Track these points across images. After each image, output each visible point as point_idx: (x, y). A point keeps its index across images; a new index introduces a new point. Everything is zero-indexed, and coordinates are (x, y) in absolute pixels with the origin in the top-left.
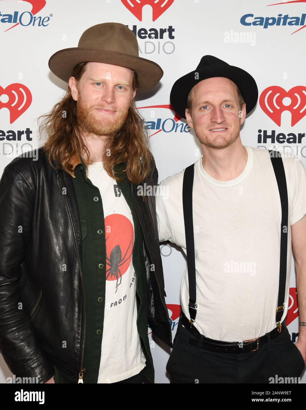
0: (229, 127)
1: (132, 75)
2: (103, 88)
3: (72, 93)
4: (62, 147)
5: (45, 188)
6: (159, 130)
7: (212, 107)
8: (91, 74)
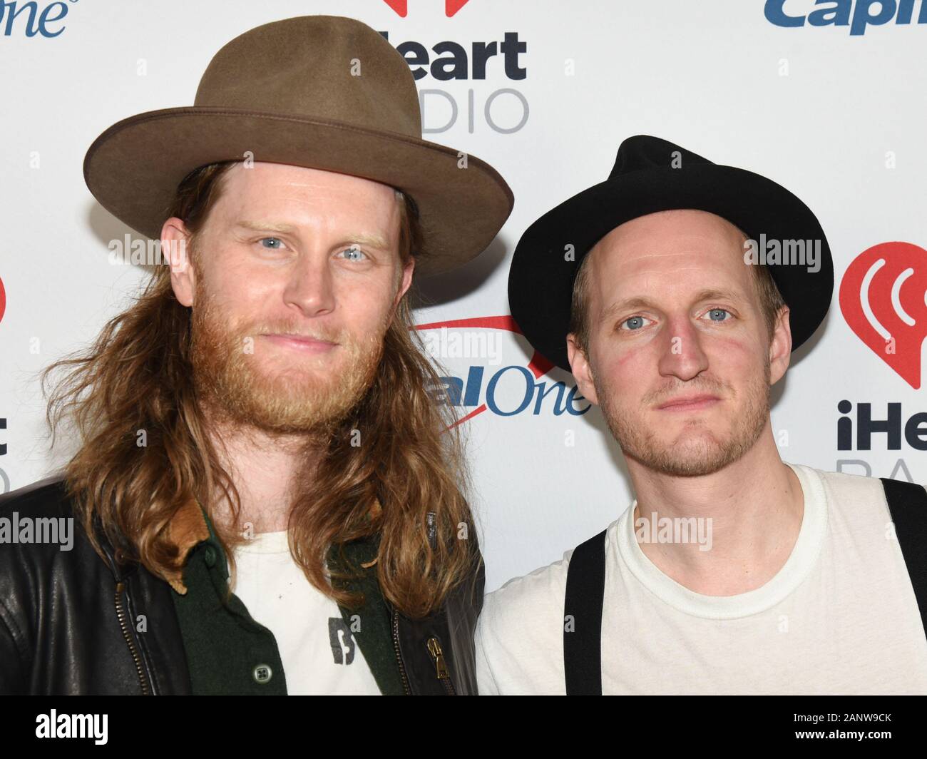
0: (726, 394)
1: (397, 210)
2: (287, 257)
3: (173, 281)
4: (136, 480)
5: (70, 633)
6: (476, 408)
7: (660, 318)
8: (243, 207)
